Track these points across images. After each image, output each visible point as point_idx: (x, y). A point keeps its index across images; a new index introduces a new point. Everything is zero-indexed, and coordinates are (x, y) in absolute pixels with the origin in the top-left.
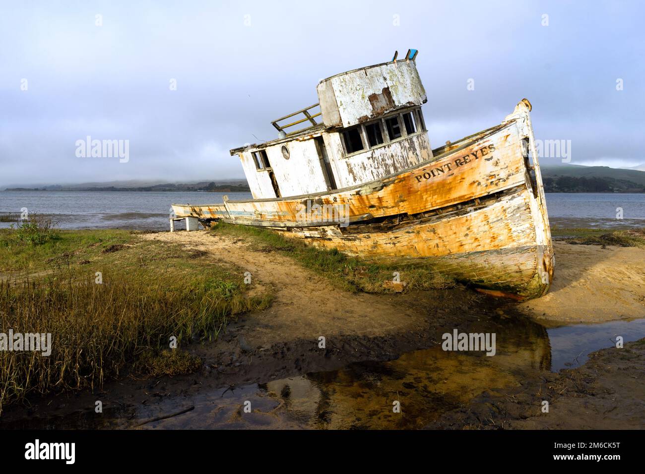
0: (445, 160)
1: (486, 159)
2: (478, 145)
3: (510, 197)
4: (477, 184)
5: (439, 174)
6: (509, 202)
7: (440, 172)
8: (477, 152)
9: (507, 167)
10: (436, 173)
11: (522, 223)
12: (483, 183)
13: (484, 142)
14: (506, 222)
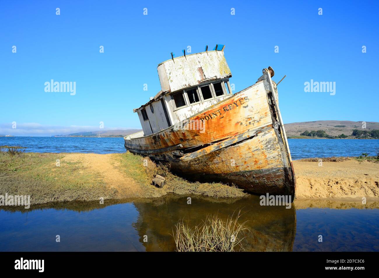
0: (216, 108)
1: (243, 107)
2: (237, 97)
3: (263, 133)
4: (240, 124)
5: (214, 117)
6: (263, 137)
7: (214, 116)
8: (236, 102)
9: (259, 112)
10: (212, 116)
11: (273, 151)
12: (244, 123)
13: (241, 95)
14: (262, 151)
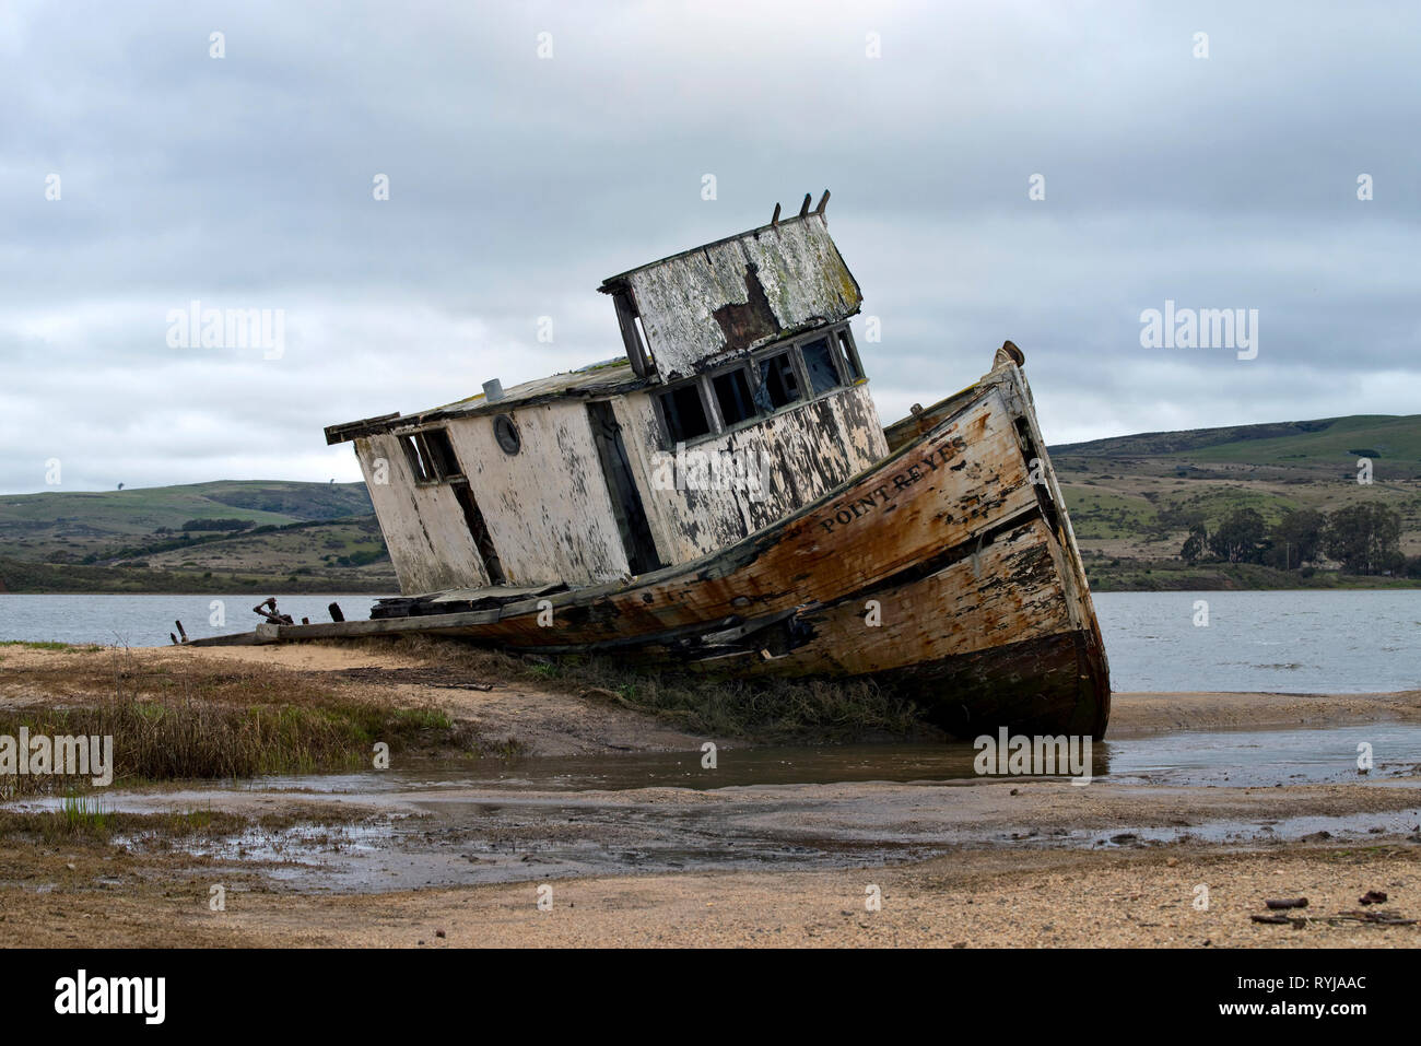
0: (873, 481)
1: (952, 469)
2: (931, 443)
3: (1010, 535)
4: (945, 519)
5: (867, 511)
6: (1008, 544)
7: (868, 506)
8: (932, 456)
9: (997, 478)
10: (861, 510)
12: (957, 515)
13: (942, 436)
14: (1008, 586)
